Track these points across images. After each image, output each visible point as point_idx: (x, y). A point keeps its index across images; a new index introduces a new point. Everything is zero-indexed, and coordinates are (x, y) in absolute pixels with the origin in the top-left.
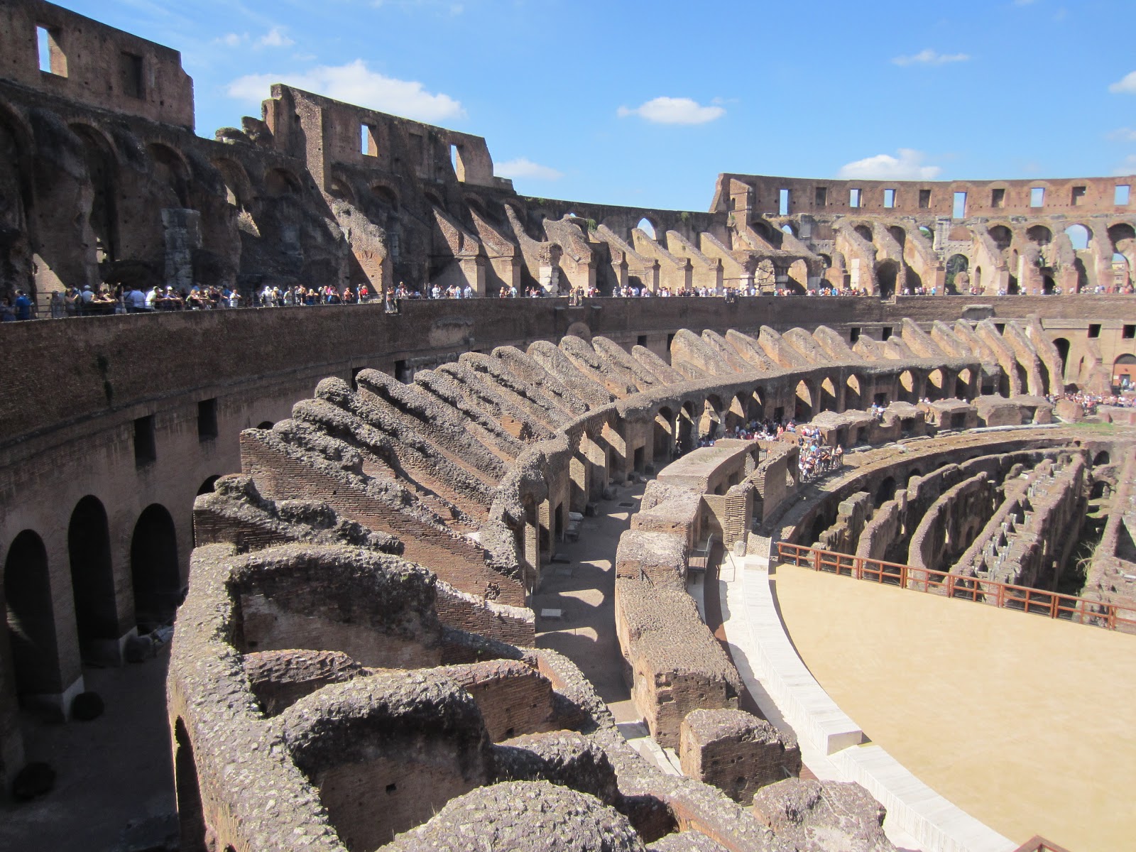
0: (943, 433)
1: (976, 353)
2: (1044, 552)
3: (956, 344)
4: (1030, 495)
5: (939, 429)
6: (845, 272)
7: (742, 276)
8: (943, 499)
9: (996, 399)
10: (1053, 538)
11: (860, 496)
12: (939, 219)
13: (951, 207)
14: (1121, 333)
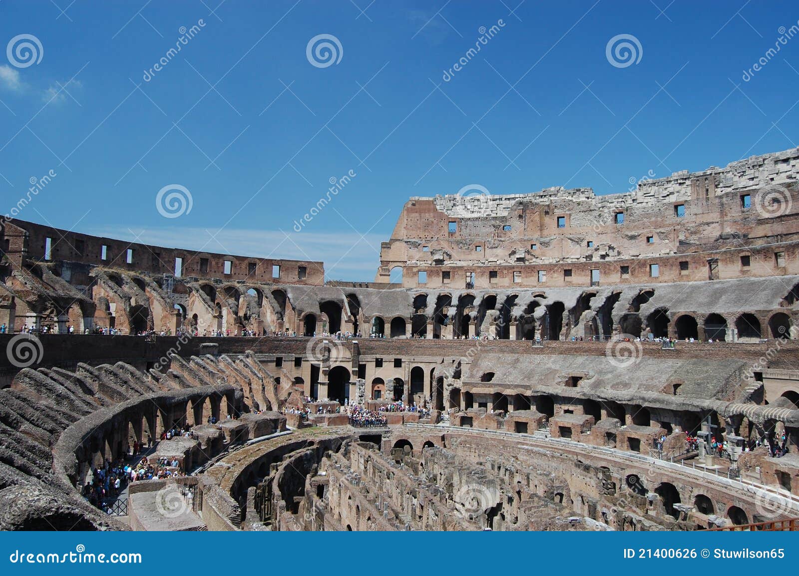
0: (233, 448)
1: (228, 382)
5: (230, 445)
9: (254, 416)
12: (166, 277)
13: (174, 268)
14: (293, 363)
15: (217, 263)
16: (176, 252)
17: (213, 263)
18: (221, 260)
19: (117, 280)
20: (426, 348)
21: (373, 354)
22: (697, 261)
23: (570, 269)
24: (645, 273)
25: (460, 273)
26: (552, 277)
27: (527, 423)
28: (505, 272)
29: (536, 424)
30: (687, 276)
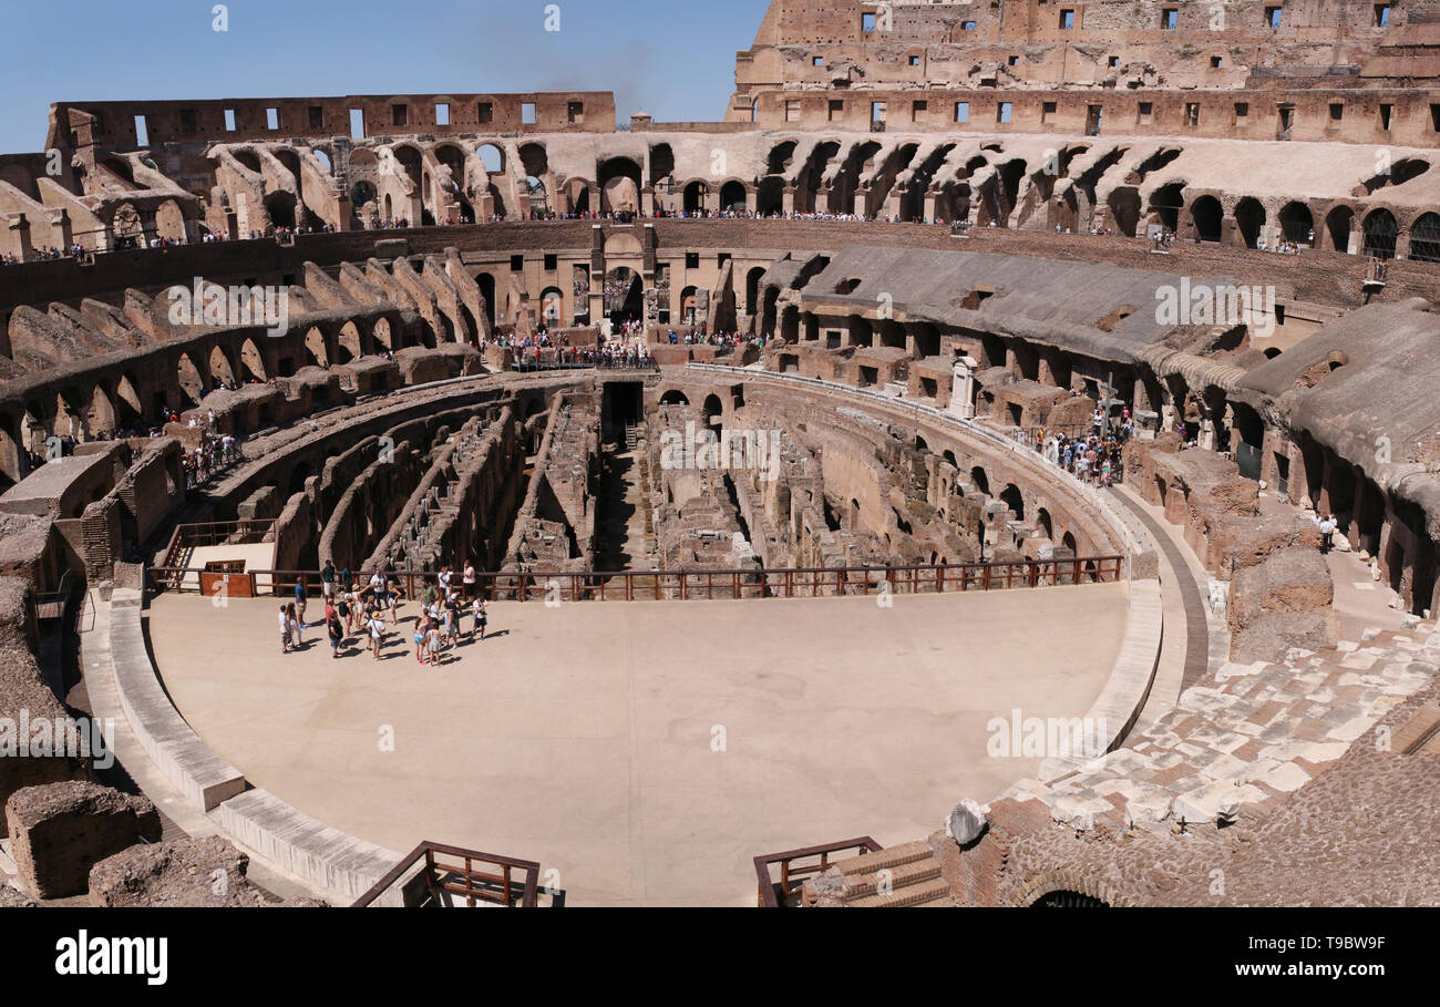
0: (362, 400)
1: (392, 298)
2: (474, 527)
3: (369, 288)
4: (455, 461)
5: (358, 394)
6: (229, 210)
7: (97, 228)
8: (359, 482)
9: (419, 351)
10: (483, 508)
11: (262, 492)
12: (336, 141)
13: (348, 126)
14: (543, 263)
15: (422, 110)
16: (349, 101)
17: (416, 111)
18: (429, 105)
19: (251, 160)
20: (773, 234)
21: (680, 245)
22: (1263, 105)
23: (1054, 101)
24: (1177, 117)
25: (860, 102)
26: (1021, 116)
27: (876, 370)
28: (941, 102)
29: (888, 371)
30: (1244, 129)
